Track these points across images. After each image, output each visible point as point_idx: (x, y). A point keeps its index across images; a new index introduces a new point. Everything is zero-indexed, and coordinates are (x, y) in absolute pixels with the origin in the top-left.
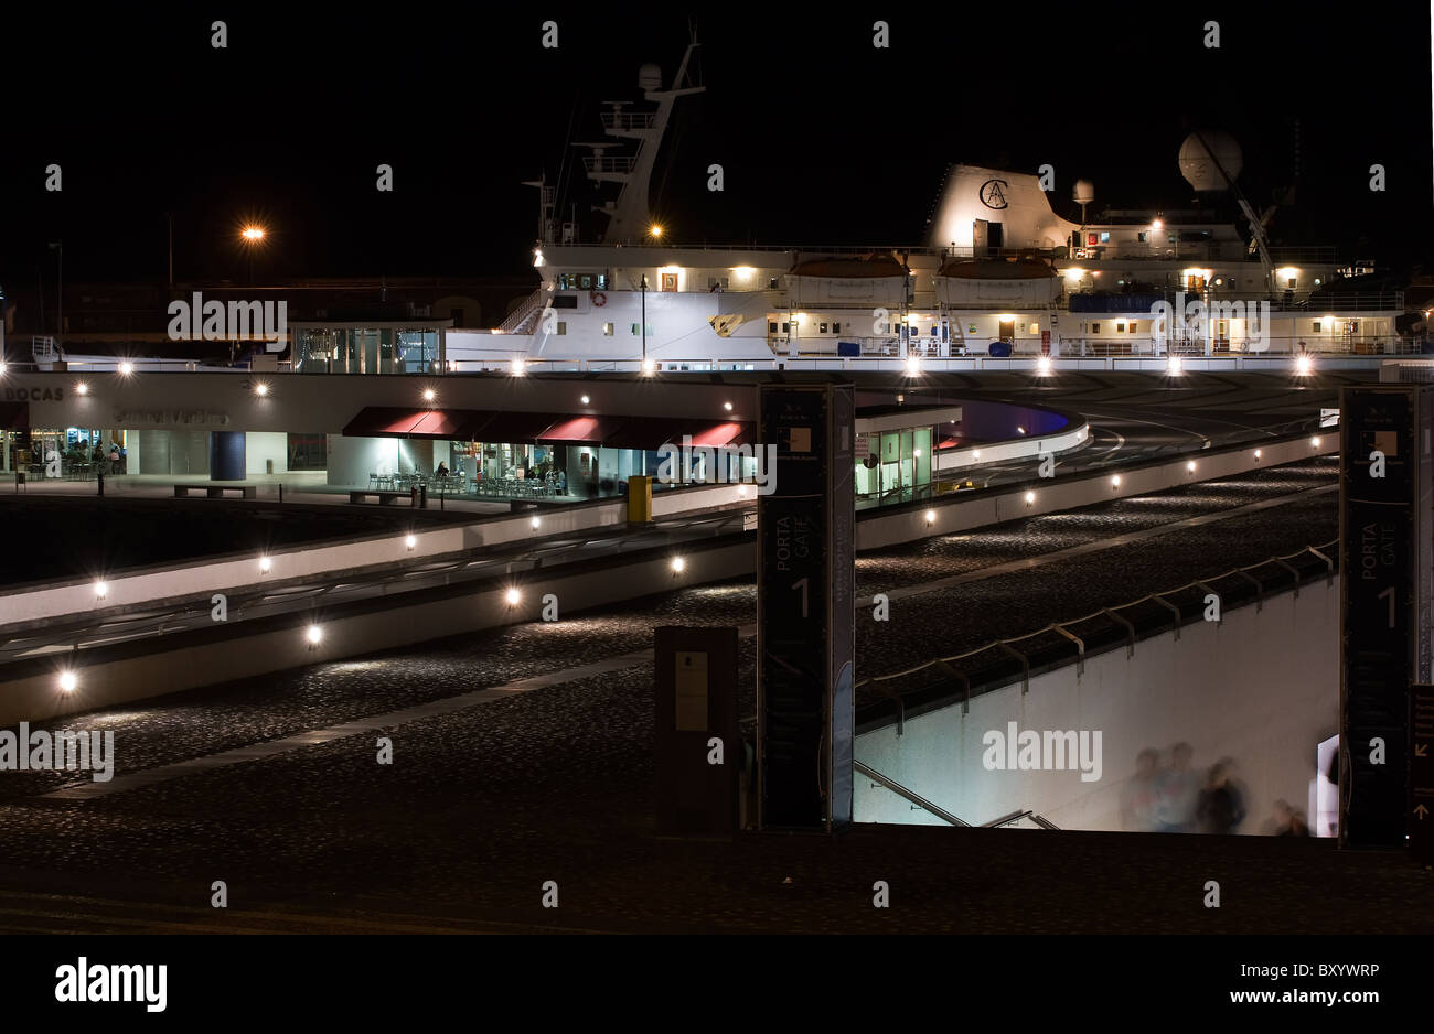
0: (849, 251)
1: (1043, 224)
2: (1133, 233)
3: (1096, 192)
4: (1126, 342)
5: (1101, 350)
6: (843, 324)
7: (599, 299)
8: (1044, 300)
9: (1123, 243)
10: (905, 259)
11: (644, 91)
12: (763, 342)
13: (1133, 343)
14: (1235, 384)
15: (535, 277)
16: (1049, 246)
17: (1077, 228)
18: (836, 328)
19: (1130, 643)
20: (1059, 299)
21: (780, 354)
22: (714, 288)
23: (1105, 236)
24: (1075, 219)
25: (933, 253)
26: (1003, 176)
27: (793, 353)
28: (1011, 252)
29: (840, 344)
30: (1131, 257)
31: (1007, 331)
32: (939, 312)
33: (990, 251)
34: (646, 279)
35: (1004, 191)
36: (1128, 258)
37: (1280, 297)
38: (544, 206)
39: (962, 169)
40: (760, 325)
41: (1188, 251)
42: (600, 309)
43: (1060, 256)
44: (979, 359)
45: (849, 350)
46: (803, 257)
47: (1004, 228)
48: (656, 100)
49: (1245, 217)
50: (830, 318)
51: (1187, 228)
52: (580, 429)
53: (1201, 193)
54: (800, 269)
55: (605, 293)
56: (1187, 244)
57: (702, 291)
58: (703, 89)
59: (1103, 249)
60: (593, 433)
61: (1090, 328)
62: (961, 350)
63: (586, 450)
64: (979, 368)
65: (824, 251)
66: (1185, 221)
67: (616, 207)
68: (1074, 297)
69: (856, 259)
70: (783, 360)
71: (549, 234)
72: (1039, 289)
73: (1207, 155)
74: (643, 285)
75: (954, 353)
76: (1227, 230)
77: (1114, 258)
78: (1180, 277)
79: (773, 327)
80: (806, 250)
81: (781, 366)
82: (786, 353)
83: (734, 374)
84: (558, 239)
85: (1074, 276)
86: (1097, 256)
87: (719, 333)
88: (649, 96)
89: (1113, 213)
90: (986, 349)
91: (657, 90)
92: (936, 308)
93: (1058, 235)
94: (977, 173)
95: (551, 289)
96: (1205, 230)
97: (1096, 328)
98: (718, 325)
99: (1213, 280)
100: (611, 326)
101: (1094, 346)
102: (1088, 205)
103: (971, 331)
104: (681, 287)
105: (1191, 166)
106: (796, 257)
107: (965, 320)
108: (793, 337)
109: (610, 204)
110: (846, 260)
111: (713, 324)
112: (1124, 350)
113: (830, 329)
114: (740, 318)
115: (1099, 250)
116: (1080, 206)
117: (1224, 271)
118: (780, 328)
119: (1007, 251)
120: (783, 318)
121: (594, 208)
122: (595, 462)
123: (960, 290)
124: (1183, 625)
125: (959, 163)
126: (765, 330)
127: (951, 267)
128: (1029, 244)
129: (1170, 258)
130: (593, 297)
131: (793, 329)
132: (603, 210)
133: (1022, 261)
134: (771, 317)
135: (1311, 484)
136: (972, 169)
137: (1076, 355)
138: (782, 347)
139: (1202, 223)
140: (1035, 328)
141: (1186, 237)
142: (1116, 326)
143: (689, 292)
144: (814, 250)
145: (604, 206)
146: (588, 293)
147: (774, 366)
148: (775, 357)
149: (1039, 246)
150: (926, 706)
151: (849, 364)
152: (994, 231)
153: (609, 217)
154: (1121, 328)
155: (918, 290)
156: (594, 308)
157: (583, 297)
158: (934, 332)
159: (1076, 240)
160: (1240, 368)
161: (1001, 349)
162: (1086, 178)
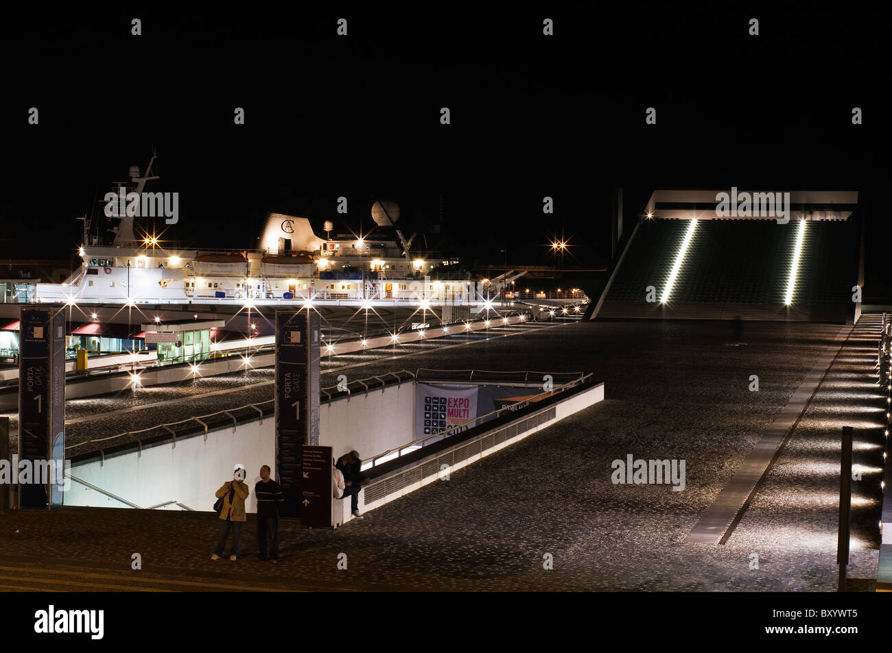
0: (223, 251)
1: (309, 240)
2: (349, 244)
3: (334, 226)
4: (345, 293)
5: (334, 296)
6: (219, 284)
7: (108, 271)
8: (309, 274)
9: (345, 249)
10: (247, 255)
11: (132, 177)
12: (183, 291)
13: (348, 293)
14: (389, 312)
15: (80, 261)
16: (312, 250)
17: (325, 242)
18: (216, 286)
19: (234, 426)
20: (315, 273)
21: (190, 296)
22: (160, 266)
23: (337, 246)
24: (325, 239)
25: (260, 252)
26: (292, 218)
27: (195, 296)
28: (294, 252)
29: (217, 292)
30: (349, 255)
31: (292, 288)
32: (261, 279)
33: (286, 252)
34: (130, 262)
35: (292, 225)
36: (347, 256)
37: (414, 274)
38: (86, 228)
39: (274, 215)
40: (181, 283)
41: (375, 253)
42: (108, 275)
43: (316, 254)
44: (279, 300)
45: (220, 295)
46: (201, 253)
47: (292, 241)
48: (137, 182)
49: (399, 238)
50: (213, 280)
51: (373, 242)
52: (91, 329)
53: (381, 227)
54: (199, 259)
55: (111, 268)
56: (373, 250)
57: (156, 268)
58: (158, 177)
59: (336, 251)
60: (98, 331)
61: (330, 286)
62: (271, 296)
63: (95, 338)
64: (279, 304)
65: (211, 251)
66: (374, 239)
67: (118, 229)
68: (321, 273)
69: (224, 254)
70: (191, 299)
71: (86, 241)
72: (307, 269)
73: (382, 210)
74: (129, 265)
75: (268, 297)
76: (392, 244)
77: (341, 256)
78: (369, 264)
79: (187, 285)
80: (203, 250)
81: (190, 302)
82: (192, 296)
83: (169, 305)
84: (90, 244)
85: (323, 264)
86: (334, 255)
87: (163, 287)
88: (134, 180)
89: (341, 236)
90: (282, 296)
91: (137, 177)
92: (260, 277)
93: (316, 244)
94: (280, 217)
95: (86, 266)
96: (382, 243)
97: (332, 287)
98: (162, 283)
99: (385, 265)
100: (113, 284)
101: (331, 294)
102: (330, 232)
103: (276, 287)
104: (147, 266)
105: (376, 215)
106: (197, 253)
107: (273, 282)
108: (195, 289)
109: (115, 228)
110: (220, 255)
111: (160, 283)
112: (345, 296)
113: (213, 286)
114: (172, 280)
115: (335, 252)
116: (327, 232)
117: (390, 262)
118: (190, 285)
119: (293, 252)
120: (191, 280)
121: (108, 230)
122: (99, 344)
123: (270, 268)
124: (264, 418)
125: (272, 212)
126: (184, 286)
127: (267, 259)
128: (303, 249)
129: (365, 256)
130: (105, 270)
131: (195, 285)
132: (112, 231)
133: (299, 256)
134: (187, 280)
135: (384, 356)
136: (279, 215)
137: (322, 299)
138: (190, 294)
139: (381, 240)
140: (305, 287)
141: (373, 247)
142: (341, 286)
143: (150, 268)
144: (207, 250)
145: (113, 229)
146: (103, 268)
147: (187, 302)
148: (187, 297)
149: (308, 250)
150: (117, 453)
151: (220, 301)
152: (288, 243)
153: (116, 234)
154: (343, 287)
155: (251, 269)
156: (105, 274)
157: (101, 270)
158: (259, 287)
159: (325, 247)
160: (396, 305)
161: (288, 296)
162: (329, 220)
